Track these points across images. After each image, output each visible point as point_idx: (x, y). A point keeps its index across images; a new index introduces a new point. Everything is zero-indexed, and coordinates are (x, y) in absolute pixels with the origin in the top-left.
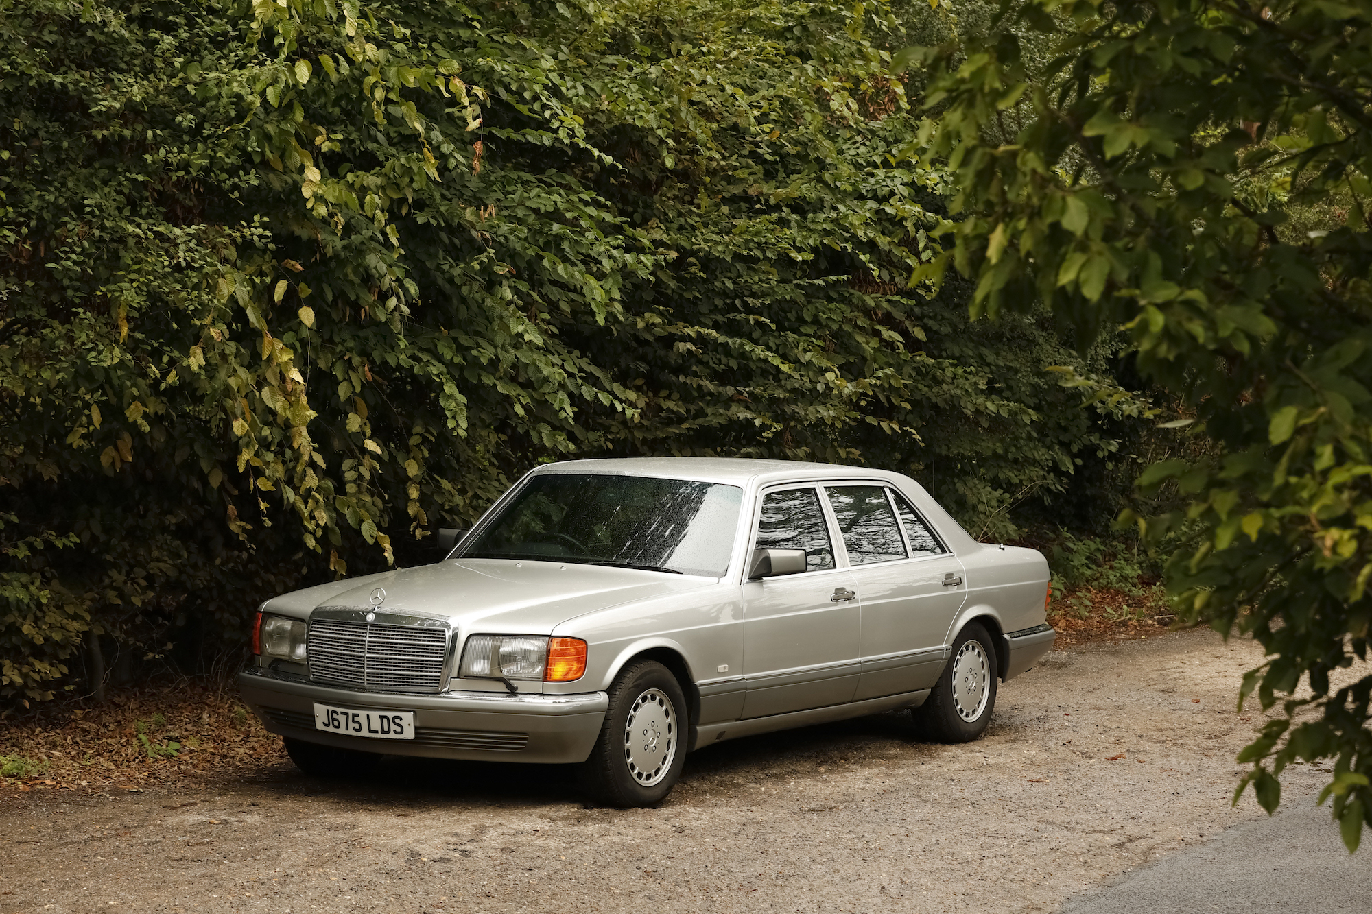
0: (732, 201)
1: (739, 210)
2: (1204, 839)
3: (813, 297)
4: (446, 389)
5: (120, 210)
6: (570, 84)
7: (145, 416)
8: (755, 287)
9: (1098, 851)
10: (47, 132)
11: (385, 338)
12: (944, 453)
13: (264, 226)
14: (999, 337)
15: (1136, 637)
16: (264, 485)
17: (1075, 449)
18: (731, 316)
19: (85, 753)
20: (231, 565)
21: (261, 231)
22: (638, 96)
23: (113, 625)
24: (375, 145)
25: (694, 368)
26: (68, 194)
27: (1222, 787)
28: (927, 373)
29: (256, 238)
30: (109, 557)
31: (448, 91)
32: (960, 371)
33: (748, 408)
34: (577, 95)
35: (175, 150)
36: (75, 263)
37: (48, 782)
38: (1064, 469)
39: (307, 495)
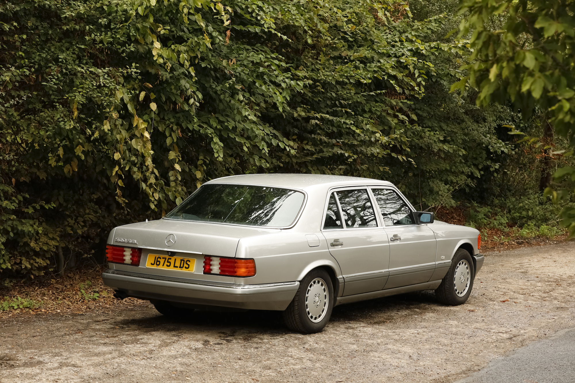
0: (334, 58)
1: (338, 62)
2: (547, 336)
3: (369, 100)
4: (214, 140)
5: (74, 61)
6: (267, 6)
7: (83, 152)
8: (345, 96)
9: (502, 341)
10: (42, 27)
11: (187, 117)
12: (424, 169)
13: (136, 68)
14: (448, 118)
15: (508, 249)
17: (480, 167)
18: (334, 109)
19: (58, 298)
20: (120, 216)
21: (135, 70)
22: (296, 12)
23: (69, 242)
24: (183, 33)
25: (318, 131)
26: (52, 54)
27: (552, 314)
28: (418, 134)
29: (133, 73)
30: (67, 213)
31: (215, 8)
32: (432, 133)
33: (341, 149)
34: (270, 11)
35: (99, 34)
36: (55, 84)
37: (43, 310)
38: (476, 176)
39: (151, 186)
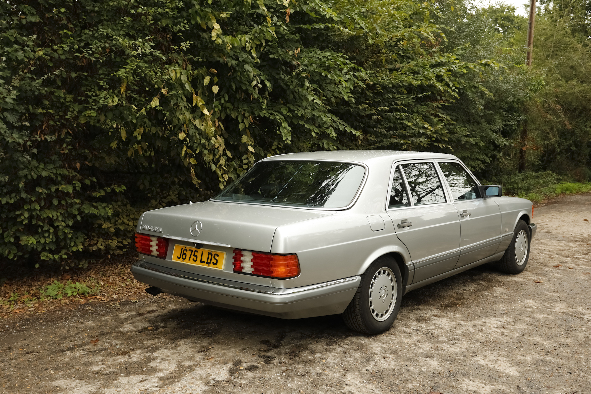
4: (283, 125)
16: (193, 161)
17: (489, 155)
25: (379, 125)
30: (149, 195)
37: (98, 297)
38: (487, 161)
39: (220, 167)
